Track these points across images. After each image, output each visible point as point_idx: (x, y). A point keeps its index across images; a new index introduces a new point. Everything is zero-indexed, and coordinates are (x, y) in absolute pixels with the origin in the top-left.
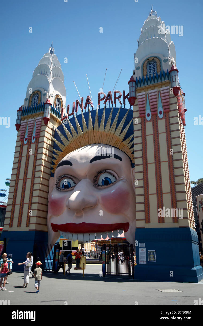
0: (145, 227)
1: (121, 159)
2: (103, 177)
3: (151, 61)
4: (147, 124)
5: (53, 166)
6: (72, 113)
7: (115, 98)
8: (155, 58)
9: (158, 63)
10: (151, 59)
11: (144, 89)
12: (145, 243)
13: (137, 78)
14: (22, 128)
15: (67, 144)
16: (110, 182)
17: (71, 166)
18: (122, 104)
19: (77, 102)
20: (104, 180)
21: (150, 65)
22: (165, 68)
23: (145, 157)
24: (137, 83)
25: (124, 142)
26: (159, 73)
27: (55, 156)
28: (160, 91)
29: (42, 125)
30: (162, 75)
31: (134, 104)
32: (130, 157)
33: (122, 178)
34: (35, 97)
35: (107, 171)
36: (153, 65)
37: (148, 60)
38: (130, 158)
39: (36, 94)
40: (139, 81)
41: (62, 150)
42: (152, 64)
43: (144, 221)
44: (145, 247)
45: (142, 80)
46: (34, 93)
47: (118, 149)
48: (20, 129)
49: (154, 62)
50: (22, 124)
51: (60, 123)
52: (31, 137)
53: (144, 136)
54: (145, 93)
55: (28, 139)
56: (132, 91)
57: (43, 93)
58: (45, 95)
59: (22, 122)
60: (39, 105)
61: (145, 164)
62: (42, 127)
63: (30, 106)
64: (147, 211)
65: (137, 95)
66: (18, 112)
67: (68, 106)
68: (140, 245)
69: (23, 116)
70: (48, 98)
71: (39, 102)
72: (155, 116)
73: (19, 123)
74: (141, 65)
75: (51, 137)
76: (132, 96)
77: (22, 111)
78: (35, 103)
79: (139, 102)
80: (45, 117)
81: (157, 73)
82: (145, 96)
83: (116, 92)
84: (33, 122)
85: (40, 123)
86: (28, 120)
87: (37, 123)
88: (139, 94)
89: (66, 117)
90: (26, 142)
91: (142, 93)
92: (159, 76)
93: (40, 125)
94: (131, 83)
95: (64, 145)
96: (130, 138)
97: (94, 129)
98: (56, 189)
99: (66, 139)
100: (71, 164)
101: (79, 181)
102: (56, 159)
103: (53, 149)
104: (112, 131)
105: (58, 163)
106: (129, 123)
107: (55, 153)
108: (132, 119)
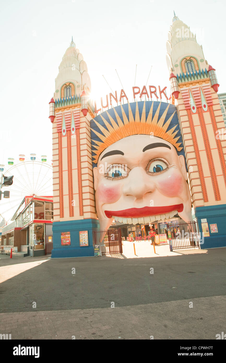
0: (204, 205)
1: (170, 148)
2: (154, 165)
3: (189, 60)
4: (193, 116)
5: (94, 157)
6: (107, 106)
7: (151, 92)
8: (191, 57)
9: (196, 63)
10: (188, 58)
11: (186, 85)
12: (206, 219)
13: (177, 74)
14: (57, 120)
15: (108, 135)
16: (162, 169)
17: (122, 155)
18: (158, 98)
19: (111, 95)
20: (156, 167)
21: (187, 63)
22: (203, 67)
23: (195, 145)
24: (178, 79)
26: (198, 72)
27: (95, 146)
28: (202, 87)
29: (81, 116)
30: (202, 73)
31: (178, 98)
33: (172, 165)
34: (67, 89)
35: (160, 158)
36: (190, 64)
37: (185, 59)
38: (175, 147)
39: (68, 86)
40: (179, 77)
41: (103, 141)
42: (189, 62)
43: (203, 201)
44: (207, 222)
45: (183, 77)
46: (66, 84)
47: (162, 139)
48: (55, 120)
49: (191, 61)
50: (56, 116)
51: (92, 115)
52: (69, 129)
53: (192, 126)
54: (187, 88)
55: (67, 131)
56: (175, 85)
57: (76, 85)
58: (78, 86)
59: (56, 113)
60: (74, 96)
61: (197, 151)
62: (81, 118)
63: (64, 98)
64: (204, 191)
65: (180, 89)
66: (51, 104)
67: (101, 98)
68: (202, 221)
69: (56, 107)
70: (83, 90)
71: (73, 94)
72: (200, 109)
73: (53, 115)
74: (178, 63)
75: (89, 128)
76: (176, 90)
77: (55, 103)
78: (68, 95)
79: (183, 96)
80: (84, 108)
81: (196, 71)
82: (187, 91)
83: (151, 87)
84: (70, 113)
85: (79, 114)
86: (63, 112)
87: (75, 115)
88: (182, 89)
89: (100, 110)
90: (64, 134)
91: (185, 88)
92: (198, 74)
93: (79, 117)
94: (173, 78)
95: (105, 136)
96: (173, 129)
97: (135, 120)
98: (107, 179)
99: (106, 130)
100: (122, 154)
101: (130, 170)
102: (97, 150)
103: (93, 140)
104: (154, 123)
105: (100, 153)
106: (172, 115)
107: (95, 144)
108: (175, 112)
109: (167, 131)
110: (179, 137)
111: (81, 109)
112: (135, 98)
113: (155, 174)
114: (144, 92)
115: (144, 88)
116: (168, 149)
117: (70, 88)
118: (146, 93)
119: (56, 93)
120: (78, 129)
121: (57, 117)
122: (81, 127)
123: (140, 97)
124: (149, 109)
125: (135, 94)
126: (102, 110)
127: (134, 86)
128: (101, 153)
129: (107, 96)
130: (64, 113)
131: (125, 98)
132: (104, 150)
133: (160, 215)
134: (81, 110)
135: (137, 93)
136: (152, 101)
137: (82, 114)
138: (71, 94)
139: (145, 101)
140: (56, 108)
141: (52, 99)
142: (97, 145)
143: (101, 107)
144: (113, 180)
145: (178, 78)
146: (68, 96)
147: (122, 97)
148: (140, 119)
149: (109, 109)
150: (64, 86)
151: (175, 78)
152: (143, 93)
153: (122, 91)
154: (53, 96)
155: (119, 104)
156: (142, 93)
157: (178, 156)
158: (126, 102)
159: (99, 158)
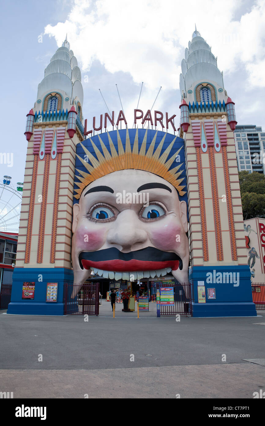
0: (203, 265)
1: (170, 191)
2: (149, 209)
3: (205, 87)
4: (203, 155)
5: (76, 190)
6: (100, 128)
7: (156, 119)
8: (208, 84)
9: (213, 92)
10: (204, 85)
11: (198, 117)
12: (204, 281)
13: (190, 102)
14: (35, 138)
15: (97, 165)
16: (158, 216)
17: (111, 193)
18: (164, 127)
19: (107, 115)
20: (151, 213)
21: (203, 91)
22: (221, 99)
23: (201, 191)
24: (190, 109)
25: (170, 171)
26: (214, 103)
27: (79, 178)
28: (216, 122)
29: (66, 137)
30: (218, 105)
31: (188, 132)
32: (177, 189)
33: (171, 212)
34: (52, 100)
35: (157, 202)
36: (206, 92)
37: (202, 86)
39: (53, 97)
40: (192, 107)
41: (90, 172)
42: (205, 90)
43: (202, 259)
44: (204, 285)
45: (196, 106)
46: (51, 95)
47: (163, 178)
48: (32, 138)
49: (208, 88)
50: (34, 133)
51: (80, 137)
52: (49, 151)
53: (199, 168)
54: (200, 121)
55: (46, 154)
56: (185, 116)
57: (64, 97)
58: (67, 100)
59: (35, 130)
60: (60, 111)
61: (202, 199)
62: (65, 140)
63: (46, 112)
64: (205, 248)
65: (190, 121)
66: (30, 116)
67: (94, 118)
68: (198, 283)
69: (35, 121)
70: (72, 105)
71: (59, 108)
72: (211, 148)
73: (30, 131)
74: (193, 89)
75: (74, 154)
76: (185, 122)
77: (34, 116)
78: (53, 108)
79: (193, 130)
80: (70, 128)
81: (212, 102)
82: (199, 124)
83: (156, 112)
84: (52, 132)
85: (63, 135)
86: (44, 129)
87: (58, 135)
88: (193, 121)
89: (91, 132)
90: (41, 157)
91: (197, 120)
92: (214, 105)
93: (63, 138)
94: (184, 107)
95: (92, 166)
96: (178, 168)
97: (132, 151)
98: (90, 220)
99: (95, 159)
100: (112, 191)
101: (119, 212)
102: (82, 183)
103: (77, 170)
104: (156, 157)
105: (84, 187)
106: (178, 151)
107: (79, 175)
108: (182, 147)
109: (170, 169)
110: (183, 179)
111: (67, 128)
112: (135, 123)
113: (149, 220)
114: (147, 117)
115: (149, 112)
116: (168, 192)
117: (56, 100)
118: (150, 119)
119: (37, 103)
120: (60, 153)
121: (35, 135)
122: (64, 151)
123: (143, 123)
124: (151, 139)
125: (136, 118)
126: (93, 133)
128: (86, 187)
129: (101, 116)
130: (45, 131)
131: (123, 121)
132: (90, 184)
133: (150, 271)
134: (67, 130)
135: (139, 118)
136: (156, 131)
137: (67, 136)
138: (56, 107)
139: (148, 128)
140: (35, 123)
141: (31, 111)
142: (81, 176)
143: (93, 130)
144: (96, 222)
145: (190, 107)
146: (52, 110)
147: (120, 119)
148: (139, 151)
149: (102, 133)
150: (49, 96)
151: (187, 107)
153: (121, 112)
154: (33, 107)
155: (115, 129)
156: (146, 119)
157: (179, 201)
158: (124, 127)
159: (82, 192)
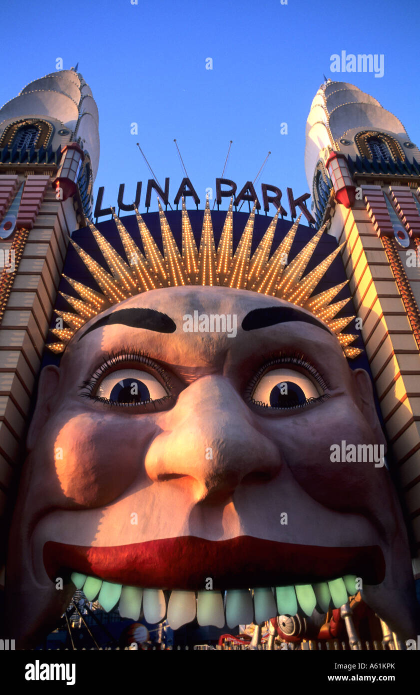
3: (374, 139)
4: (402, 254)
6: (136, 206)
7: (267, 200)
8: (381, 134)
9: (394, 146)
10: (373, 135)
11: (373, 183)
13: (349, 154)
18: (286, 214)
19: (152, 184)
21: (371, 144)
24: (351, 165)
31: (355, 206)
33: (338, 391)
36: (378, 147)
40: (355, 164)
42: (375, 143)
45: (364, 166)
49: (380, 142)
57: (57, 128)
58: (63, 133)
62: (44, 203)
63: (7, 148)
67: (122, 187)
70: (74, 142)
71: (41, 144)
74: (352, 139)
76: (348, 184)
79: (369, 201)
81: (397, 160)
84: (11, 183)
85: (41, 189)
87: (28, 189)
89: (111, 211)
93: (39, 195)
97: (216, 248)
107: (73, 292)
109: (316, 292)
110: (350, 319)
112: (219, 202)
114: (246, 195)
115: (249, 186)
117: (35, 133)
118: (253, 198)
120: (26, 226)
122: (36, 224)
123: (236, 204)
125: (221, 193)
127: (220, 177)
129: (139, 185)
135: (227, 194)
138: (33, 143)
143: (117, 207)
145: (351, 163)
146: (23, 146)
147: (182, 192)
148: (234, 250)
149: (140, 213)
150: (20, 124)
151: (345, 163)
152: (242, 197)
157: (350, 369)
